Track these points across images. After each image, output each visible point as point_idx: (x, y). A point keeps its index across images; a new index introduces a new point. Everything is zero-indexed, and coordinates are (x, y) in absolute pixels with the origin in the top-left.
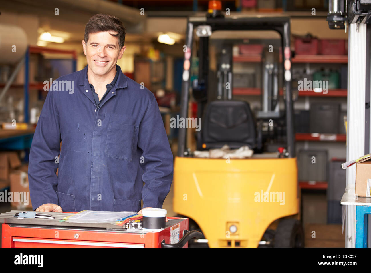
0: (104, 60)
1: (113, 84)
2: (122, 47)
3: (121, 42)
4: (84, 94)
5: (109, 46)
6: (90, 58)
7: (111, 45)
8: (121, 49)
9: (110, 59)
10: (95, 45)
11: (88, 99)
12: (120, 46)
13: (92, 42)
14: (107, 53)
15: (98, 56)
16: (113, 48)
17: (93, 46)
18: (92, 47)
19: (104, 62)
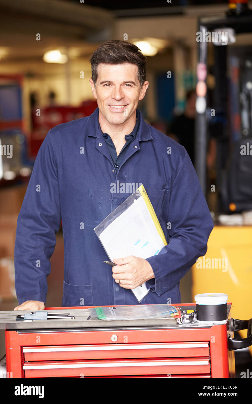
0: (120, 103)
1: (134, 134)
2: (143, 83)
3: (141, 76)
4: (97, 149)
5: (127, 84)
6: (102, 103)
7: (129, 82)
8: (142, 86)
9: (128, 102)
10: (107, 84)
11: (102, 156)
12: (140, 81)
13: (102, 80)
14: (125, 94)
15: (113, 98)
16: (131, 86)
17: (104, 85)
18: (103, 87)
19: (122, 105)
